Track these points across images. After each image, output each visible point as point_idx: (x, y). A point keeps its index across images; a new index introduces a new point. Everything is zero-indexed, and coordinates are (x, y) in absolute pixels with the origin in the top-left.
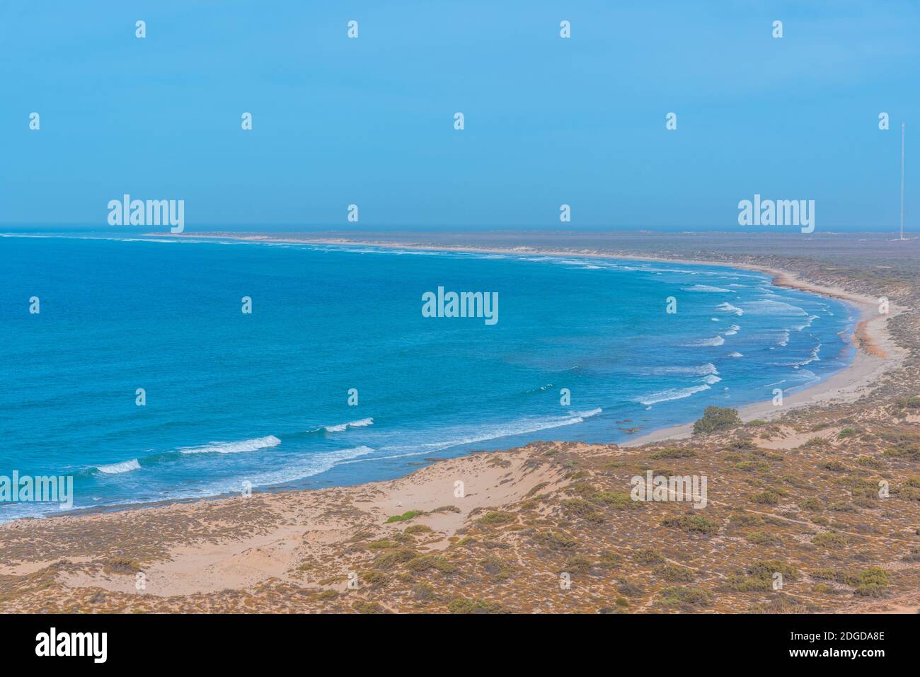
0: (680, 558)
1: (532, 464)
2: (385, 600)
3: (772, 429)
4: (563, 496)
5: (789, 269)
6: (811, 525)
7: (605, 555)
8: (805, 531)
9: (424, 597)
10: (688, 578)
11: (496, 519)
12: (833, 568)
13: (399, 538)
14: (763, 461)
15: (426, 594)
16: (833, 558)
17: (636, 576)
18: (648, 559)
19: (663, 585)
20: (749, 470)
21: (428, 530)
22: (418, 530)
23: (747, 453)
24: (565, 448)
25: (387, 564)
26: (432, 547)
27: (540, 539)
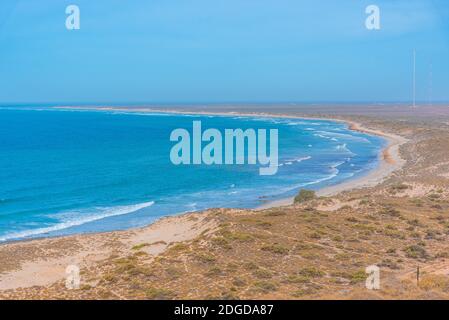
0: (267, 266)
1: (207, 219)
2: (114, 289)
3: (328, 201)
4: (214, 236)
5: (358, 122)
6: (335, 248)
7: (230, 265)
8: (332, 252)
9: (134, 287)
10: (268, 276)
11: (180, 247)
12: (342, 270)
13: (130, 258)
14: (318, 217)
15: (136, 287)
16: (343, 265)
17: (243, 275)
18: (251, 267)
19: (256, 280)
20: (309, 221)
21: (145, 253)
22: (140, 254)
23: (311, 213)
24: (225, 211)
25: (120, 271)
26: (145, 262)
27: (198, 258)
